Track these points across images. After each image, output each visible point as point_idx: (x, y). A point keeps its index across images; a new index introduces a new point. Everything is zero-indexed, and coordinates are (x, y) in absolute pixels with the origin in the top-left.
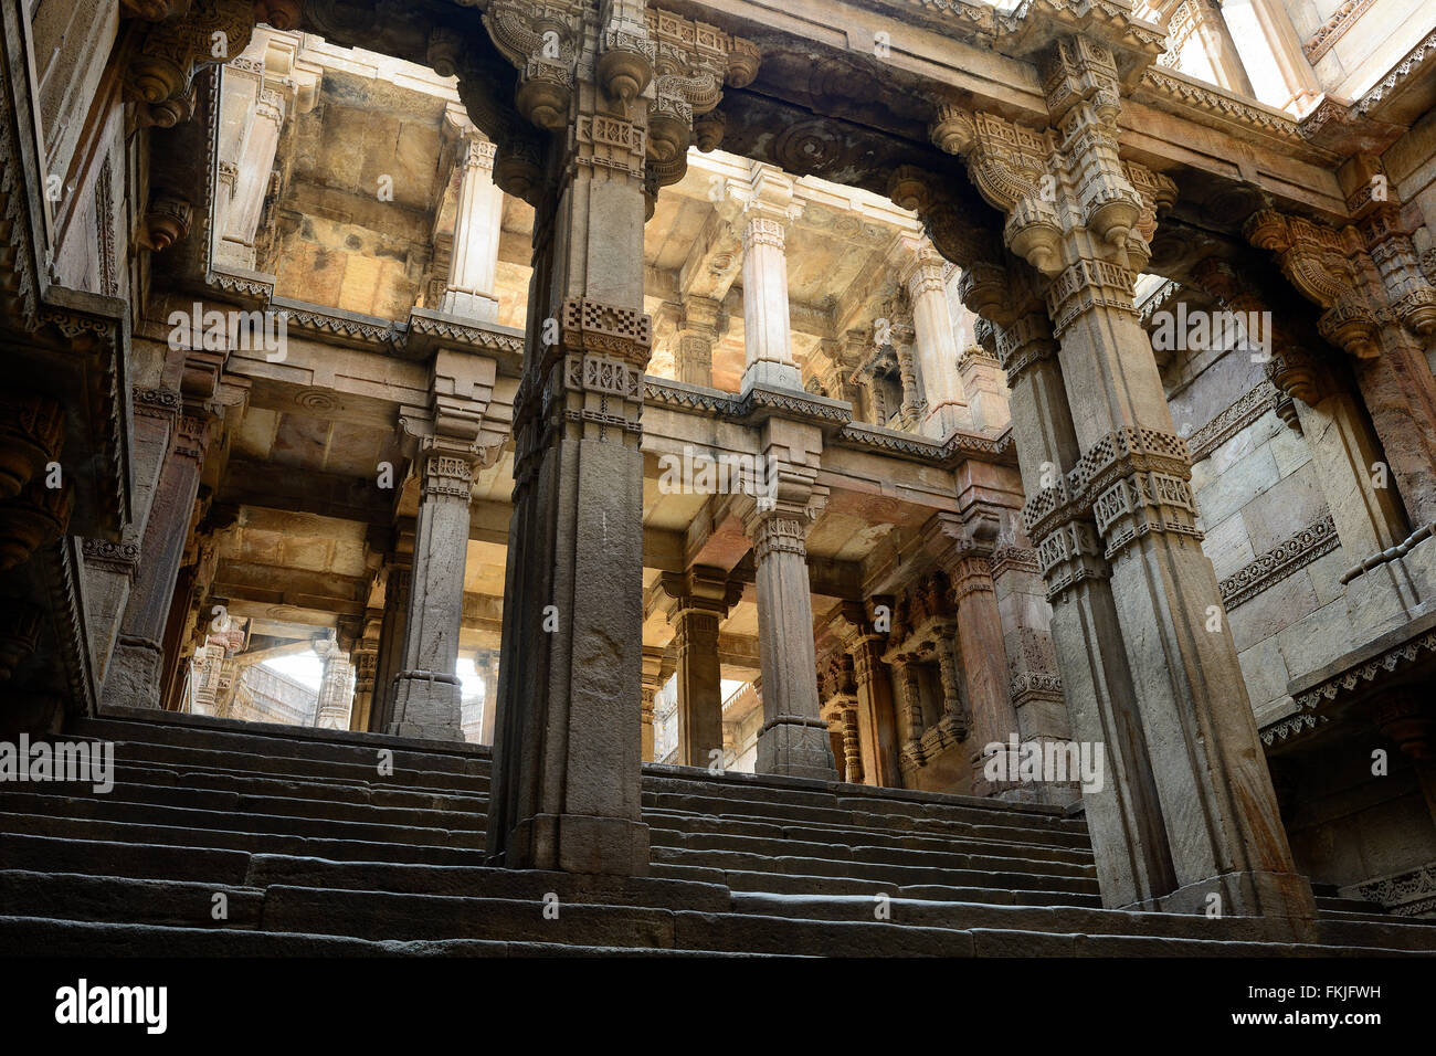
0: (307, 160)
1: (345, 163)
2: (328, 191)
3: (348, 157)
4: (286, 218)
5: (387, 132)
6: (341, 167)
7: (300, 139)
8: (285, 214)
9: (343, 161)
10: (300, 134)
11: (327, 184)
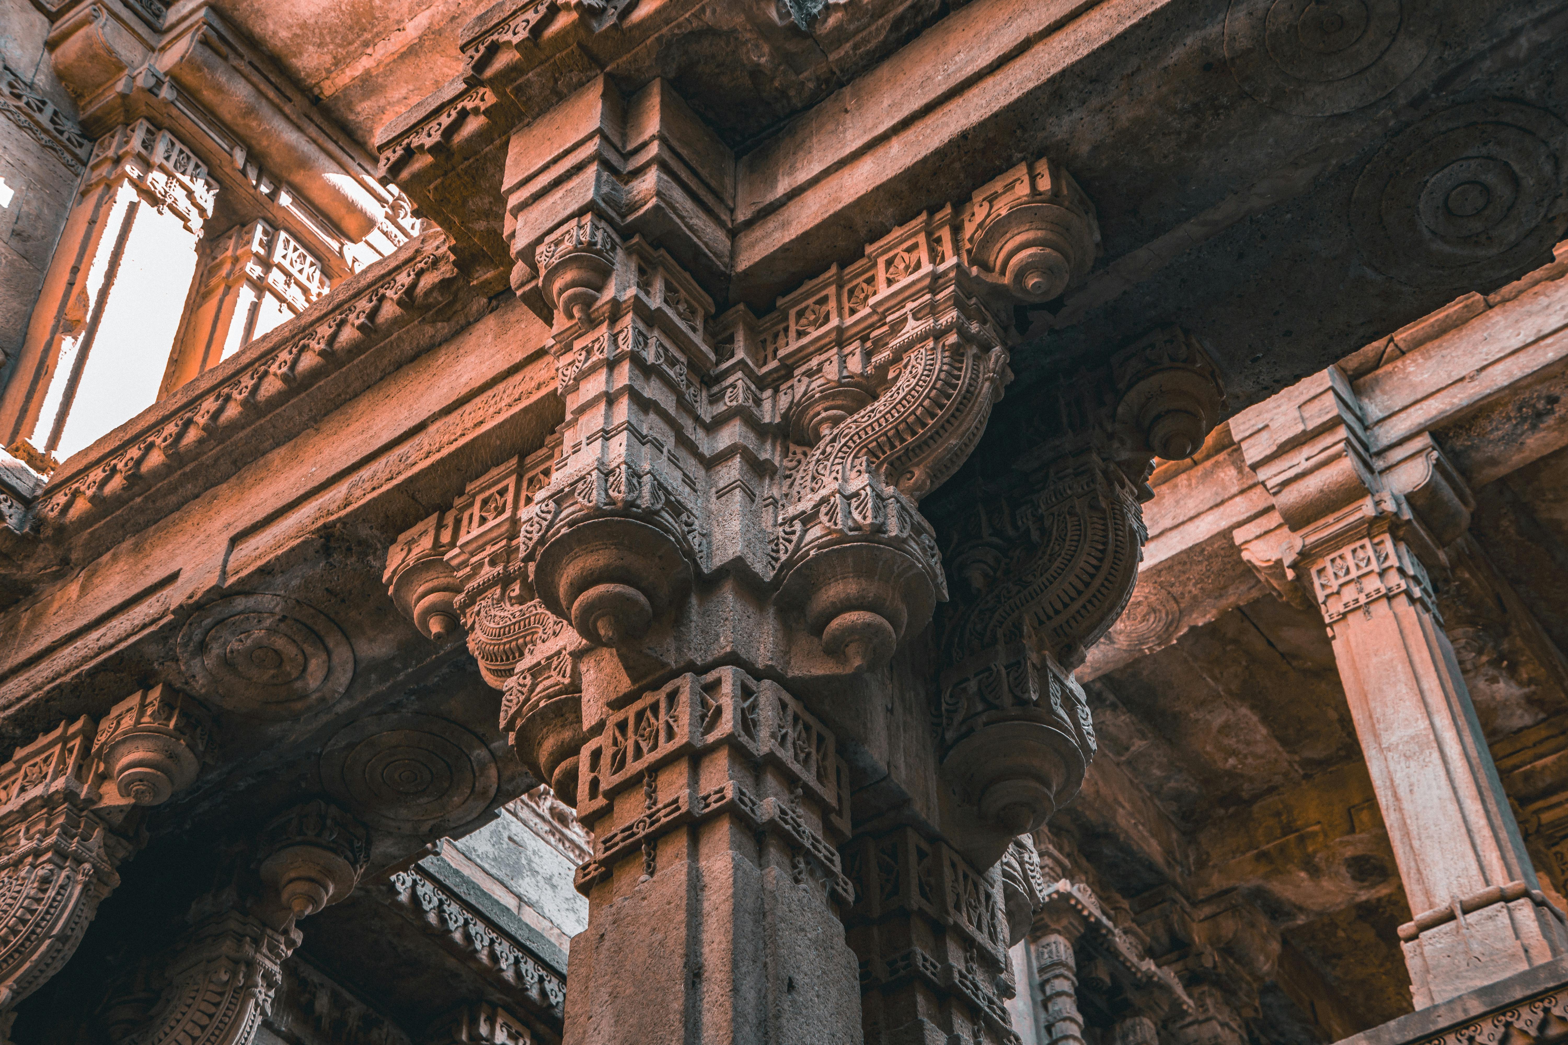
0: (1172, 784)
1: (1231, 742)
2: (1256, 808)
3: (1226, 729)
4: (1214, 916)
5: (1235, 641)
6: (1234, 753)
7: (1129, 763)
8: (1207, 910)
9: (1226, 741)
10: (1119, 754)
11: (1245, 795)
